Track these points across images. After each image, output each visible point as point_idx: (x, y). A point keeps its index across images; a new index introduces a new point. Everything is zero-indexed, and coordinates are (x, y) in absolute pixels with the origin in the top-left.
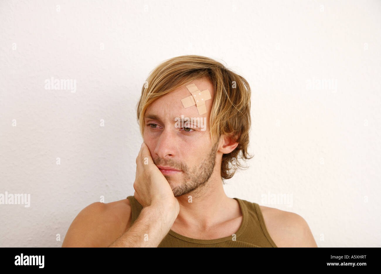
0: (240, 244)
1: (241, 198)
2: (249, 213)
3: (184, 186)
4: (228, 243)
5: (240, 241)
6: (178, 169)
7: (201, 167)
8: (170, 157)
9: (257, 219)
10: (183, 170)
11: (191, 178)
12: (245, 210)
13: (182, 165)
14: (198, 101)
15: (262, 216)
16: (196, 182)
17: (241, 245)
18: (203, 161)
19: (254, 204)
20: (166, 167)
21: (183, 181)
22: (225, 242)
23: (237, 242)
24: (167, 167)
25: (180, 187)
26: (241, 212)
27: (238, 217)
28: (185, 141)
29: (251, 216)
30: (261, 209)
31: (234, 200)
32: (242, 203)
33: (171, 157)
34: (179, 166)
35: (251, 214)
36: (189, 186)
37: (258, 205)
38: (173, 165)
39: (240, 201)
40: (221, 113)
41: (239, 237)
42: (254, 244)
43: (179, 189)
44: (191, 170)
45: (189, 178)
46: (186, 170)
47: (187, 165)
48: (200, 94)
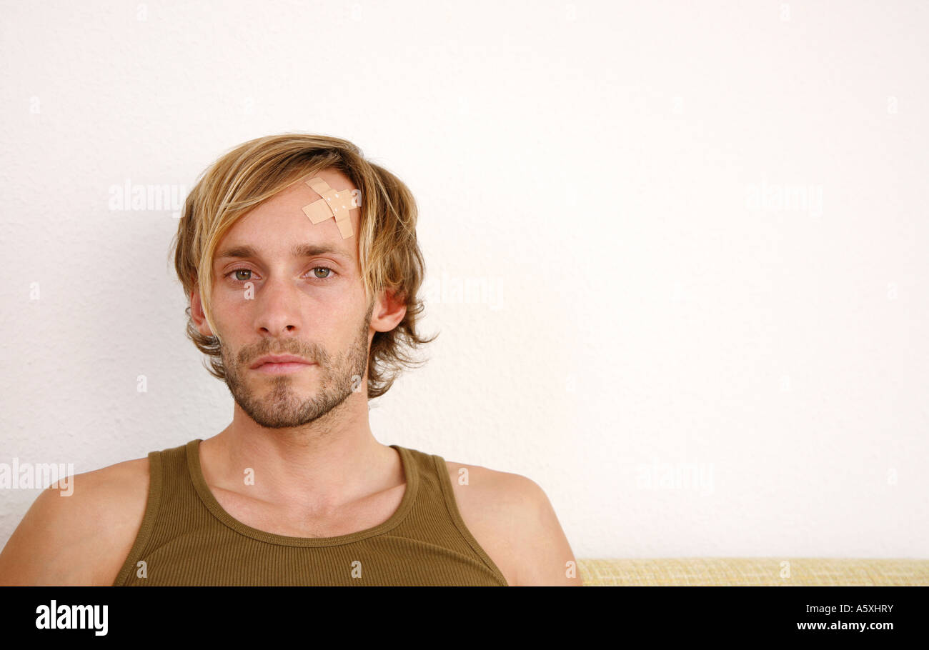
0: (397, 543)
1: (406, 444)
2: (421, 476)
3: (322, 398)
4: (371, 542)
5: (399, 536)
6: (309, 360)
7: (350, 356)
8: (290, 334)
9: (438, 488)
10: (317, 360)
11: (333, 378)
12: (411, 471)
13: (315, 349)
14: (336, 210)
15: (448, 483)
16: (341, 389)
17: (399, 544)
18: (352, 341)
19: (434, 458)
20: (283, 357)
21: (318, 387)
22: (365, 540)
23: (391, 540)
24: (287, 356)
25: (315, 399)
26: (403, 475)
27: (395, 486)
28: (318, 299)
29: (424, 483)
30: (449, 467)
31: (393, 450)
32: (407, 455)
33: (292, 332)
34: (310, 352)
35: (426, 479)
36: (330, 399)
37: (441, 460)
38: (297, 352)
39: (403, 451)
40: (381, 236)
41: (397, 527)
42: (430, 542)
43: (313, 405)
44: (333, 361)
45: (331, 379)
46: (325, 359)
47: (326, 349)
48: (337, 196)
